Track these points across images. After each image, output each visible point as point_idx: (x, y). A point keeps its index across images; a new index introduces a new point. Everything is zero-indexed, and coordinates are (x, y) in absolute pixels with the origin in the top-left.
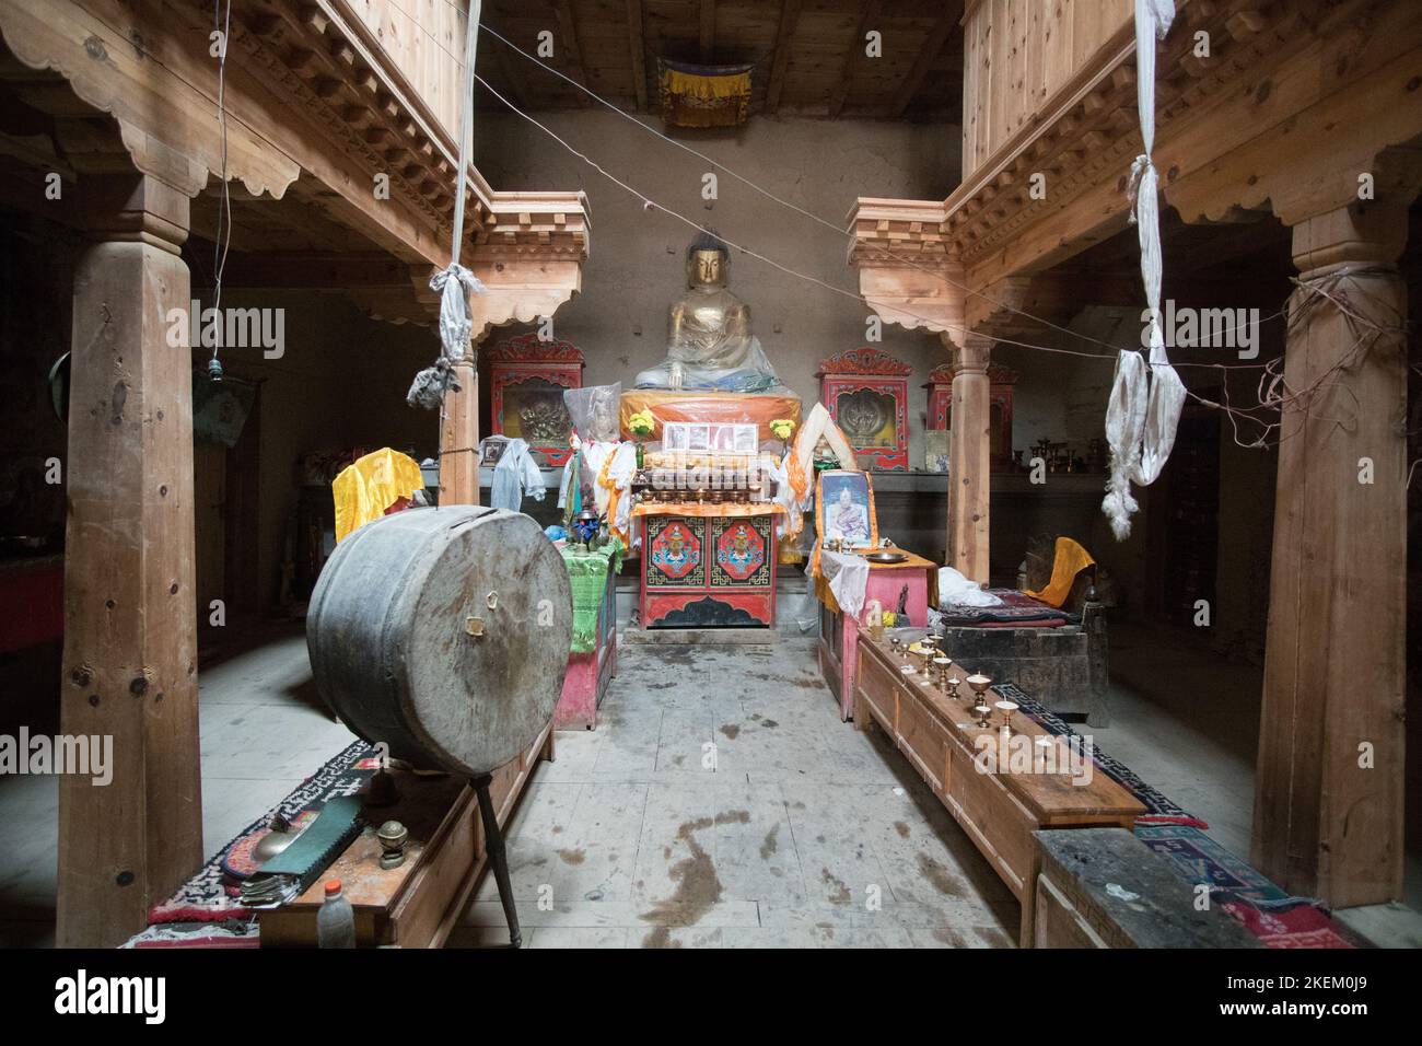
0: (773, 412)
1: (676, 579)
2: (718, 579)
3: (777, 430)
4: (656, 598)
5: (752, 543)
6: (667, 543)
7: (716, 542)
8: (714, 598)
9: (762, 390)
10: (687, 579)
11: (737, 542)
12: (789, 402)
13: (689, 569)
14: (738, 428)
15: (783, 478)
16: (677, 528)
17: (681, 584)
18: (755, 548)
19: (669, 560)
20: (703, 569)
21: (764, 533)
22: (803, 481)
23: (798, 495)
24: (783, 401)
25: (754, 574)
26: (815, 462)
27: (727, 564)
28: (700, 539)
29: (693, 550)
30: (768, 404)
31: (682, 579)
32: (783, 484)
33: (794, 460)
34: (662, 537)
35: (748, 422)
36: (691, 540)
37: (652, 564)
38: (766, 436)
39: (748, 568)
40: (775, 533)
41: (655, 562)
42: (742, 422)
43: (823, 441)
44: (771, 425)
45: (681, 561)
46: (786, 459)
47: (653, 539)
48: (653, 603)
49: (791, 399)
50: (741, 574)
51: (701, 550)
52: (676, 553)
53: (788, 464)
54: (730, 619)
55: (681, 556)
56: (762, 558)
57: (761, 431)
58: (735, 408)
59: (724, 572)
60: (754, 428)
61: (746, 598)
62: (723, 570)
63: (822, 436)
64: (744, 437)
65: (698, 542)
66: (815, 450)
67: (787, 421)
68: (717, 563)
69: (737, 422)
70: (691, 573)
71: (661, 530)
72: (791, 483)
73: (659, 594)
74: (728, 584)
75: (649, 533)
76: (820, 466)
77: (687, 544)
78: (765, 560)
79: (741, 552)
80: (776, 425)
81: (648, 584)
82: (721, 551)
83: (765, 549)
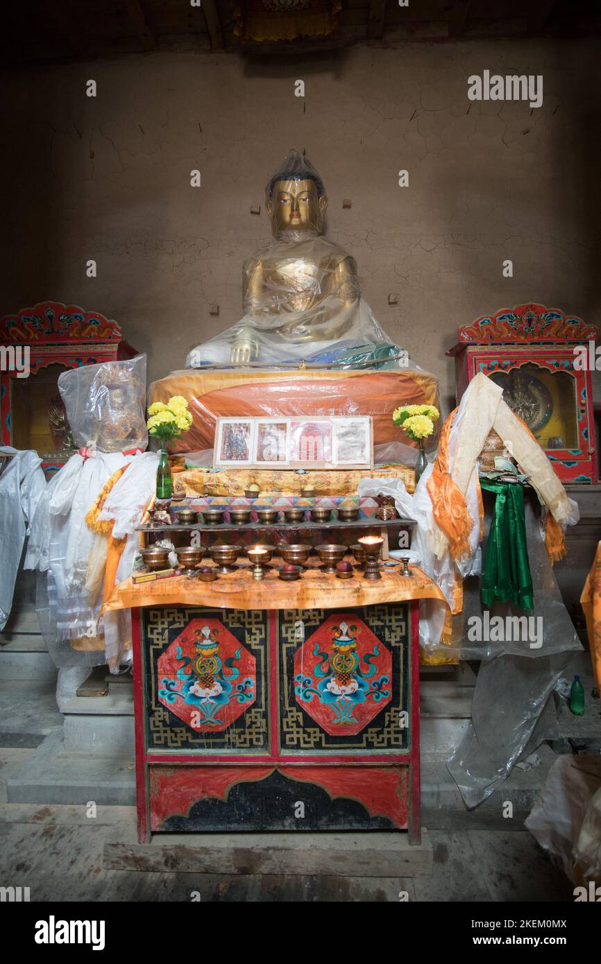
0: (395, 397)
1: (209, 735)
2: (296, 734)
3: (407, 423)
4: (169, 773)
5: (367, 659)
6: (186, 661)
7: (290, 657)
8: (290, 775)
9: (375, 365)
10: (233, 735)
11: (335, 659)
12: (420, 382)
13: (235, 714)
14: (339, 423)
15: (423, 513)
16: (206, 631)
17: (222, 746)
18: (373, 669)
19: (194, 696)
20: (265, 715)
21: (393, 640)
22: (462, 519)
23: (454, 546)
24: (411, 380)
25: (372, 725)
26: (483, 481)
27: (315, 705)
28: (256, 653)
29: (244, 674)
30: (385, 384)
31: (221, 735)
32: (425, 524)
33: (442, 476)
34: (176, 649)
35: (356, 414)
36: (238, 653)
37: (158, 703)
38: (384, 435)
39: (359, 711)
40: (417, 638)
41: (166, 701)
42: (346, 414)
43: (493, 442)
44: (396, 416)
45: (218, 697)
46: (427, 475)
47: (158, 653)
48: (164, 783)
49: (423, 378)
50: (346, 726)
51: (258, 674)
52: (207, 682)
53: (432, 487)
54: (325, 819)
55: (217, 688)
56: (389, 691)
57: (377, 429)
58: (333, 391)
59: (309, 722)
60: (365, 424)
61: (356, 774)
62: (306, 717)
63: (492, 433)
64: (351, 438)
65: (253, 659)
66: (479, 459)
67: (423, 408)
68: (293, 702)
69: (337, 413)
70: (240, 722)
71: (174, 634)
72: (439, 522)
73: (175, 767)
74: (318, 746)
75: (149, 642)
76: (492, 488)
77: (229, 662)
78: (396, 693)
79: (344, 679)
80: (405, 416)
81: (152, 745)
82: (301, 675)
83: (396, 671)
